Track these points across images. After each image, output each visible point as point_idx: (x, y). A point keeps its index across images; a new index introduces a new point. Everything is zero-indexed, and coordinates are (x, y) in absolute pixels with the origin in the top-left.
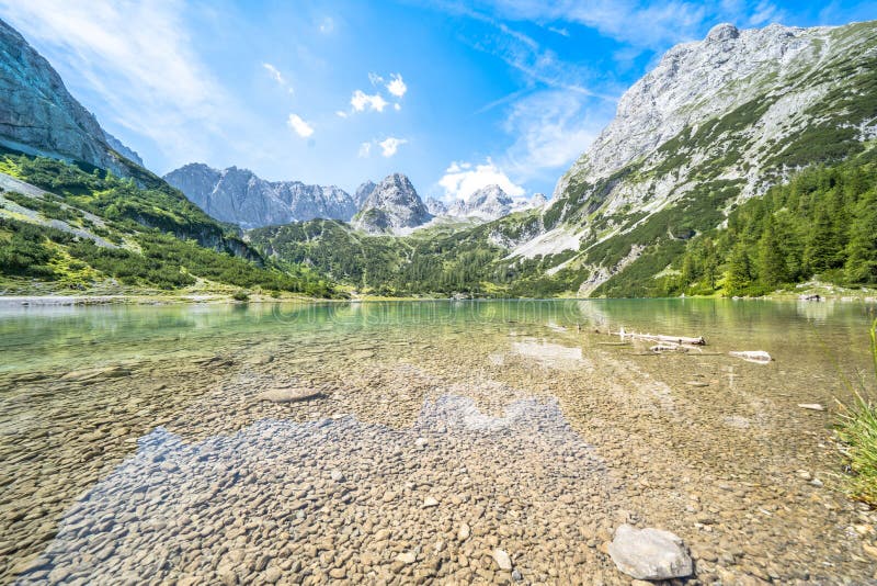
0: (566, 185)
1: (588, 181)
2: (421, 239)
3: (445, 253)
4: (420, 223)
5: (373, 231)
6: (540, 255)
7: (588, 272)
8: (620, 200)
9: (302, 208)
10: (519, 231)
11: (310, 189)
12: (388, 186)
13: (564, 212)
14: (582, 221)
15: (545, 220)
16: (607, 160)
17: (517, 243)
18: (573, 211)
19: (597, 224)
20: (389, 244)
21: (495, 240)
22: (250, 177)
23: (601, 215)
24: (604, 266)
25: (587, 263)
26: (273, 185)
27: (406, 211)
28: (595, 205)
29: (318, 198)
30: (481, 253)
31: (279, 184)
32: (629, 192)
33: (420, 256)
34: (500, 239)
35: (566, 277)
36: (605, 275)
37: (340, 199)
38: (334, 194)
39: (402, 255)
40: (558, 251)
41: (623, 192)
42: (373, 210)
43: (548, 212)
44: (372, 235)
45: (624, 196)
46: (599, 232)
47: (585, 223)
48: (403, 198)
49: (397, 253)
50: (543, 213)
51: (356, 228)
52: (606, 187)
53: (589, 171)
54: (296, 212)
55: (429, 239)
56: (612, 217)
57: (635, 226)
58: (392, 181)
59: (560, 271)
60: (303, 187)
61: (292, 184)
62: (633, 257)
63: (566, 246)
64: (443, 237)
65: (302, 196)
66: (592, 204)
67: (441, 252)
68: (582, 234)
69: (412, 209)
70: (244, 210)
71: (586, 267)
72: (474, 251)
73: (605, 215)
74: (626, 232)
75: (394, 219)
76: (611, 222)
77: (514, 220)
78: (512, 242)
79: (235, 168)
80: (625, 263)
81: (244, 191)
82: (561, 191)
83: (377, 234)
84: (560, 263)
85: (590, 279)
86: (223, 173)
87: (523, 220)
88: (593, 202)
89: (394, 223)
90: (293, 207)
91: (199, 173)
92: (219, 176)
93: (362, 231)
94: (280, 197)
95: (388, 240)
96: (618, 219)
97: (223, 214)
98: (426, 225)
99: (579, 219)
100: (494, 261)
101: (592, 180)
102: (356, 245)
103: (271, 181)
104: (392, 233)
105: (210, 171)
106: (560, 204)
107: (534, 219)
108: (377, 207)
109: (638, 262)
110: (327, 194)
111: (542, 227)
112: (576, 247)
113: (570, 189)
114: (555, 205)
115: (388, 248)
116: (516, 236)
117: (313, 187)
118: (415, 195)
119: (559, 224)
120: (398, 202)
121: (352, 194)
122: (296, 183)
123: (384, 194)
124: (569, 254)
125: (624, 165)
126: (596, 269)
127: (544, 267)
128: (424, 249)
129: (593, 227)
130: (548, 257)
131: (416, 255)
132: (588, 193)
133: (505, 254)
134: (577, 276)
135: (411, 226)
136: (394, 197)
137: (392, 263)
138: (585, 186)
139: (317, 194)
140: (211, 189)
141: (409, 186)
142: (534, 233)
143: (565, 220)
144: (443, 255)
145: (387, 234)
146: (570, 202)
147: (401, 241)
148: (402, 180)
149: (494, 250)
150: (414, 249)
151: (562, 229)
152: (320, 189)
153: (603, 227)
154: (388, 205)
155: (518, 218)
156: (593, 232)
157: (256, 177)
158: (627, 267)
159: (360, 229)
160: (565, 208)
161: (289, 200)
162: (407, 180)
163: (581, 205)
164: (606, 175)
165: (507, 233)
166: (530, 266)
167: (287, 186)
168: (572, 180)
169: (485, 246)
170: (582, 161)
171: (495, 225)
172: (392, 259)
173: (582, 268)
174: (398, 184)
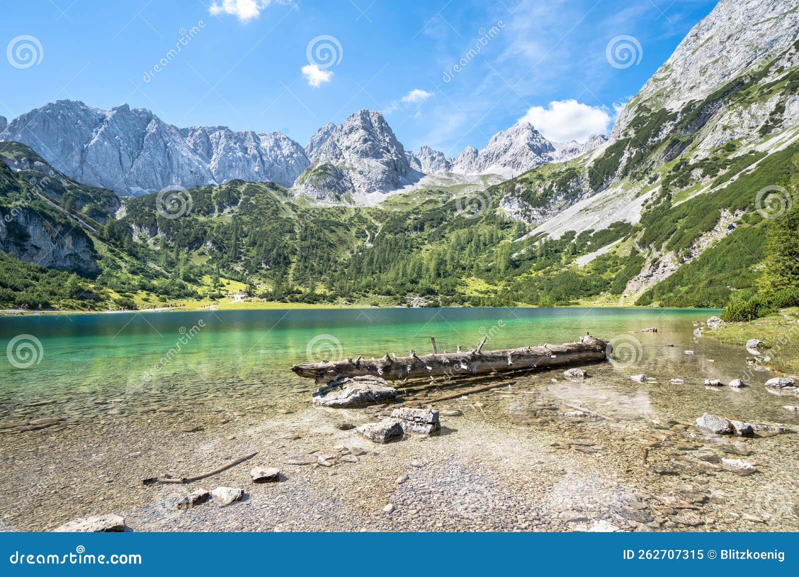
0: (631, 116)
1: (668, 108)
2: (395, 210)
3: (428, 230)
4: (397, 185)
5: (321, 198)
6: (573, 233)
7: (643, 260)
8: (718, 135)
9: (226, 165)
10: (547, 194)
11: (240, 138)
12: (351, 130)
13: (624, 161)
14: (652, 175)
15: (591, 173)
16: (703, 71)
17: (543, 214)
18: (640, 159)
19: (675, 177)
20: (343, 218)
21: (509, 210)
22: (149, 121)
23: (684, 162)
24: (669, 248)
25: (643, 243)
26: (184, 133)
27: (376, 167)
28: (676, 145)
29: (252, 151)
30: (484, 230)
31: (194, 130)
32: (736, 120)
33: (389, 236)
34: (516, 207)
35: (605, 268)
36: (669, 262)
37: (286, 152)
38: (277, 144)
39: (361, 235)
40: (604, 225)
41: (725, 121)
42: (324, 168)
43: (598, 162)
44: (320, 204)
45: (725, 128)
46: (675, 191)
47: (655, 179)
48: (373, 147)
49: (354, 231)
50: (590, 163)
51: (296, 195)
52: (698, 115)
53: (672, 91)
54: (218, 173)
55: (406, 209)
56: (701, 164)
57: (736, 177)
58: (358, 122)
59: (599, 258)
60: (230, 135)
61: (214, 129)
62: (721, 232)
63: (617, 217)
64: (430, 207)
65: (228, 149)
66: (671, 146)
67: (422, 229)
68: (648, 195)
69: (387, 164)
70: (138, 169)
71: (641, 251)
72: (473, 228)
73: (692, 162)
74: (717, 189)
75: (358, 180)
76: (697, 172)
77: (540, 177)
78: (535, 213)
79: (126, 106)
80: (706, 242)
81: (139, 142)
82: (623, 125)
83: (329, 203)
84: (603, 244)
85: (645, 272)
86: (109, 116)
87: (554, 175)
88: (675, 142)
89: (356, 185)
90: (213, 165)
91: (72, 114)
92: (102, 119)
93: (305, 199)
94: (195, 151)
95: (343, 212)
96: (710, 167)
97: (104, 175)
98: (408, 189)
99: (646, 172)
100: (502, 242)
101: (675, 105)
102: (289, 220)
103: (180, 127)
104: (351, 201)
105: (86, 111)
106: (618, 148)
107: (573, 174)
108: (333, 162)
109: (728, 241)
110: (266, 144)
111: (586, 186)
112: (635, 219)
113: (635, 123)
114: (610, 150)
115: (338, 225)
116: (543, 202)
117: (246, 133)
118: (394, 141)
119: (615, 180)
120: (364, 154)
121: (305, 144)
122: (220, 128)
123: (345, 142)
124: (621, 230)
125: (733, 76)
126: (655, 254)
127: (575, 252)
128: (396, 224)
129: (666, 183)
130: (585, 235)
131: (382, 236)
132: (668, 128)
133: (522, 231)
134: (623, 267)
135: (384, 189)
136: (360, 146)
137: (341, 248)
138: (664, 116)
139: (250, 145)
140: (90, 139)
141: (385, 128)
142: (573, 196)
143: (625, 173)
144: (425, 234)
145: (344, 204)
146: (635, 143)
147: (364, 214)
148: (374, 119)
149: (505, 225)
150: (380, 225)
151: (619, 190)
152: (256, 138)
153: (683, 183)
154: (350, 159)
155: (546, 173)
156: (665, 192)
157: (158, 121)
158: (709, 250)
159: (302, 196)
160: (626, 155)
161: (209, 154)
162: (381, 119)
163: (654, 148)
164: (699, 95)
165: (528, 197)
166: (552, 251)
167: (206, 133)
168: (641, 108)
169: (491, 219)
170: (662, 75)
171: (510, 186)
172: (342, 242)
173: (634, 252)
174: (367, 126)
